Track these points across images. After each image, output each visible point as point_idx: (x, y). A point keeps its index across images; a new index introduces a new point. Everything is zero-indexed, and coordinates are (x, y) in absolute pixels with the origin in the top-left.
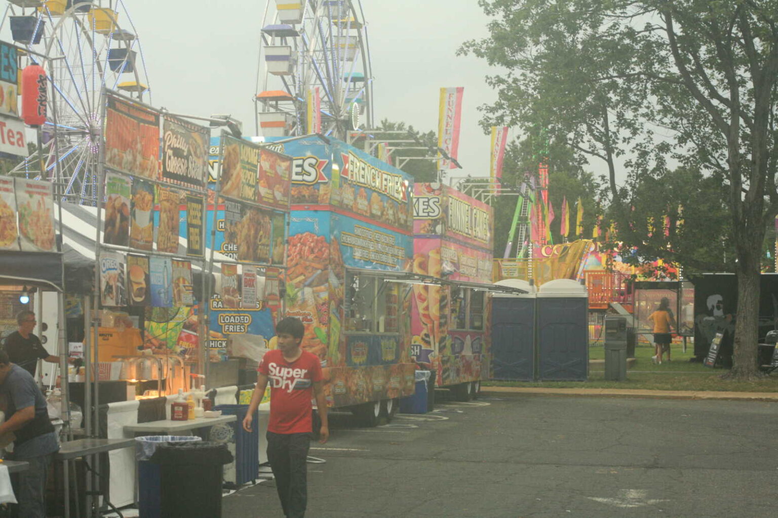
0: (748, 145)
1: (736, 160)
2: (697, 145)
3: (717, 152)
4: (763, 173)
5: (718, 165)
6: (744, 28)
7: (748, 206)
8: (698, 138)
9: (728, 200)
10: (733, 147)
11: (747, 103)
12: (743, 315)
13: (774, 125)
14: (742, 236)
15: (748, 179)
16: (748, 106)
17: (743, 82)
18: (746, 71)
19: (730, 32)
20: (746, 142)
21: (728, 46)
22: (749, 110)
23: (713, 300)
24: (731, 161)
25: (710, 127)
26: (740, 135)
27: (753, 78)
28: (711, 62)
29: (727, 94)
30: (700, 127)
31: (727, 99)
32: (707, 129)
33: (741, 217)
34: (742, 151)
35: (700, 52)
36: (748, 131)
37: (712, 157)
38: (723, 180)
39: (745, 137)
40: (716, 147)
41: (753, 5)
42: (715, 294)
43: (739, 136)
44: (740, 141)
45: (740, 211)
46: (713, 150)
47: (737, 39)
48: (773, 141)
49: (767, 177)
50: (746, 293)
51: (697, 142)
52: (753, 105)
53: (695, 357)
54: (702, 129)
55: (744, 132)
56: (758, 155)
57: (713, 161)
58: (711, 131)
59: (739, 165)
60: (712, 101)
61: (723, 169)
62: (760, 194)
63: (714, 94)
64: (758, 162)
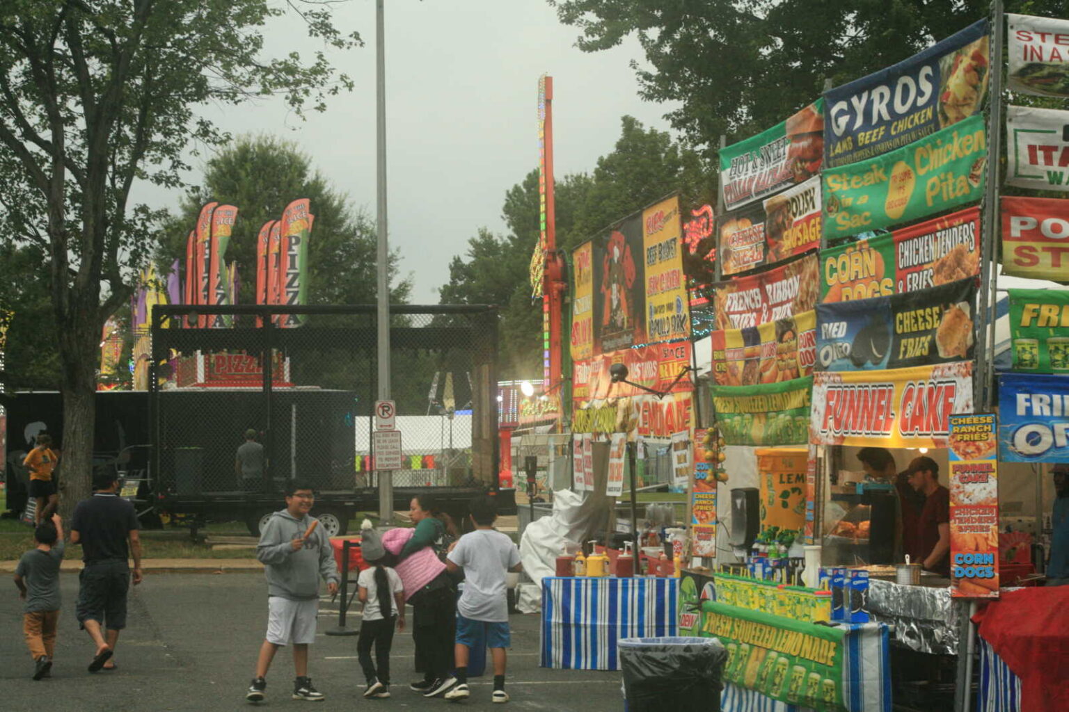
0: (80, 209)
1: (58, 229)
2: (9, 208)
3: (35, 217)
4: (99, 248)
5: (38, 237)
6: (73, 40)
7: (77, 295)
8: (8, 198)
9: (48, 285)
10: (56, 210)
11: (80, 149)
12: (70, 449)
13: (116, 180)
14: (69, 338)
15: (79, 256)
16: (80, 153)
17: (71, 120)
18: (78, 103)
19: (51, 46)
20: (77, 205)
21: (49, 68)
22: (80, 159)
23: (34, 430)
24: (52, 230)
25: (26, 183)
26: (68, 194)
27: (87, 114)
28: (26, 89)
29: (47, 135)
30: (12, 182)
31: (47, 142)
32: (22, 186)
33: (67, 310)
34: (71, 216)
35: (10, 74)
36: (78, 188)
37: (31, 225)
38: (43, 258)
39: (75, 197)
40: (32, 210)
41: (87, 10)
42: (36, 421)
43: (66, 196)
44: (68, 202)
45: (66, 301)
46: (30, 215)
47: (63, 58)
48: (116, 204)
49: (105, 254)
50: (75, 419)
51: (7, 203)
52: (85, 153)
53: (9, 511)
54: (16, 185)
55: (74, 190)
56: (92, 222)
57: (30, 230)
58: (27, 188)
59: (65, 235)
60: (25, 144)
61: (43, 242)
62: (95, 279)
63: (30, 134)
64: (91, 232)
